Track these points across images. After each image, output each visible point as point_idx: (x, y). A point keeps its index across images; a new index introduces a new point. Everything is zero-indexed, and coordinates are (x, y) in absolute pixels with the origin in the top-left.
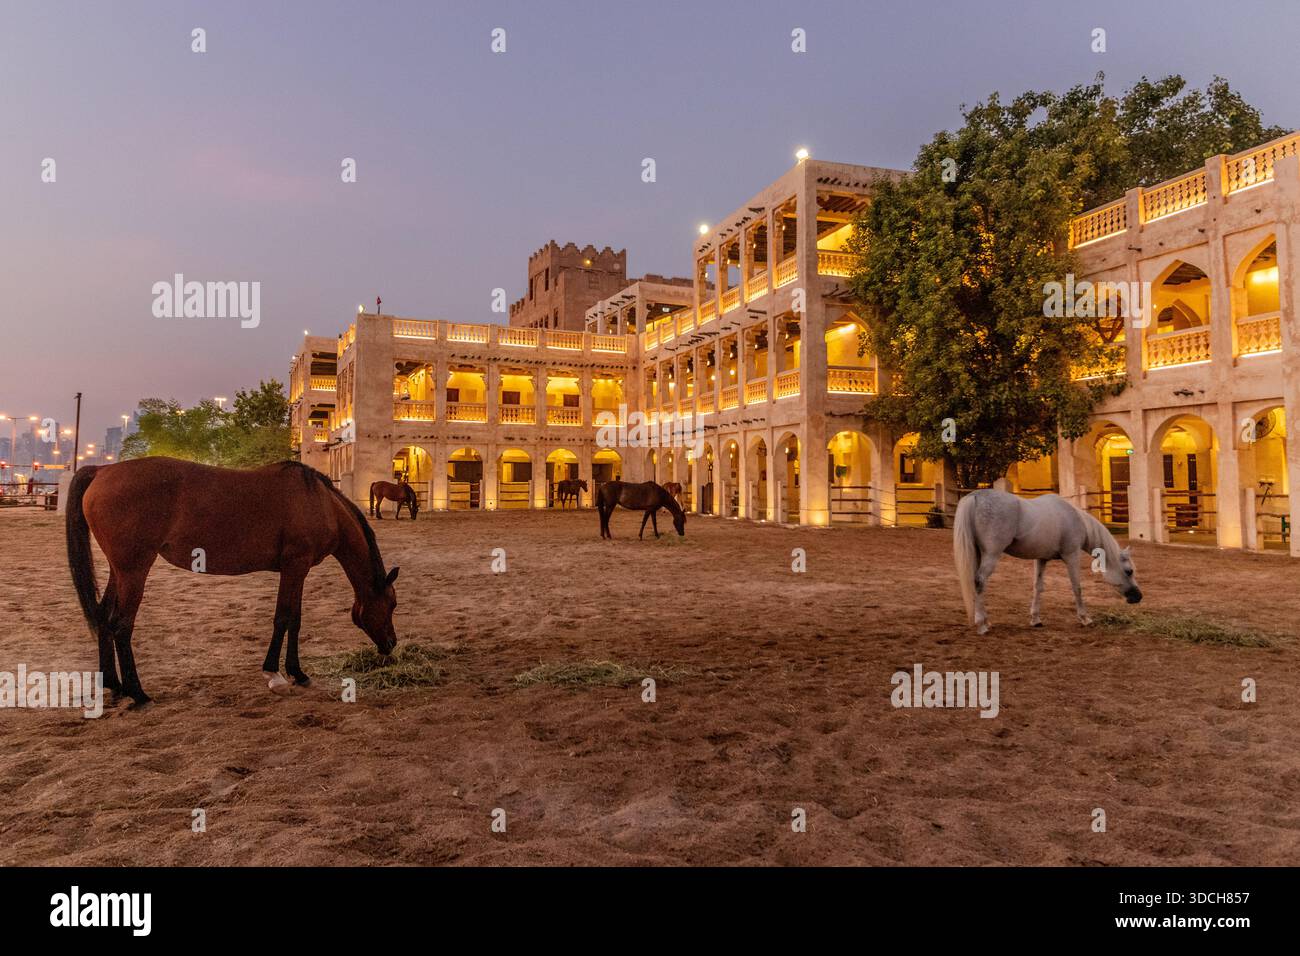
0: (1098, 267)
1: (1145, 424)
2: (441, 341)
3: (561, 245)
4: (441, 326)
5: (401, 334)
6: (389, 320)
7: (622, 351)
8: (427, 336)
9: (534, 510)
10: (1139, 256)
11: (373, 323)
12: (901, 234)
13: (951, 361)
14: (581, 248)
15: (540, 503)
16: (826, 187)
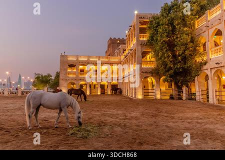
0: (201, 32)
1: (211, 72)
2: (77, 60)
3: (113, 38)
4: (77, 56)
5: (70, 59)
6: (66, 56)
7: (117, 60)
8: (74, 59)
9: (98, 95)
10: (208, 28)
11: (63, 57)
12: (155, 28)
13: (165, 58)
14: (117, 39)
15: (99, 93)
16: (141, 19)
